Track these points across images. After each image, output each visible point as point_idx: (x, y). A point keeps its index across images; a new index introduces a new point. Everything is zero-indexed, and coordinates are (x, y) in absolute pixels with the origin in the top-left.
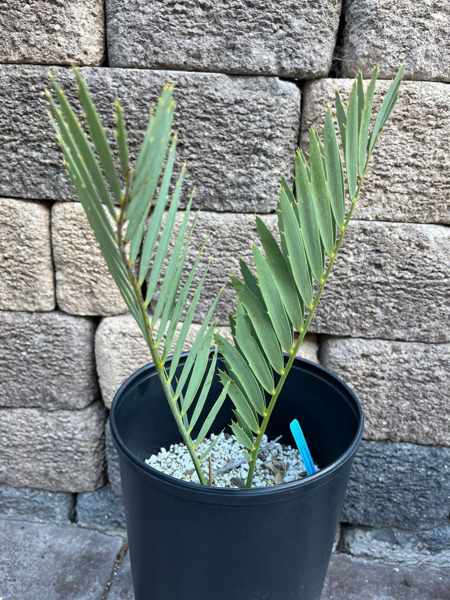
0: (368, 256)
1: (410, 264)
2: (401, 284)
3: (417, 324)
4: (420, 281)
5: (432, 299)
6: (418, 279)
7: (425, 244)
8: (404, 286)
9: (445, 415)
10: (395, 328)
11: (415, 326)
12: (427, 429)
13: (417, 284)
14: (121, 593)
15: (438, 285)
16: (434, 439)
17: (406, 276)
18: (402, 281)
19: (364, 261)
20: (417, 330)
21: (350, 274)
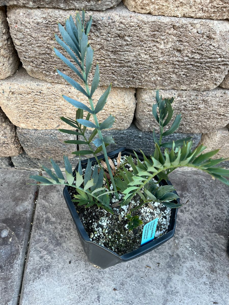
0: (173, 44)
1: (200, 50)
2: (192, 61)
3: (196, 83)
4: (204, 60)
5: (208, 70)
6: (203, 59)
7: (213, 36)
8: (192, 63)
9: (199, 123)
10: (182, 85)
11: (194, 84)
12: (188, 128)
13: (201, 62)
14: (43, 198)
15: (214, 62)
16: (191, 132)
17: (196, 57)
18: (192, 60)
19: (171, 47)
20: (195, 86)
21: (160, 55)
